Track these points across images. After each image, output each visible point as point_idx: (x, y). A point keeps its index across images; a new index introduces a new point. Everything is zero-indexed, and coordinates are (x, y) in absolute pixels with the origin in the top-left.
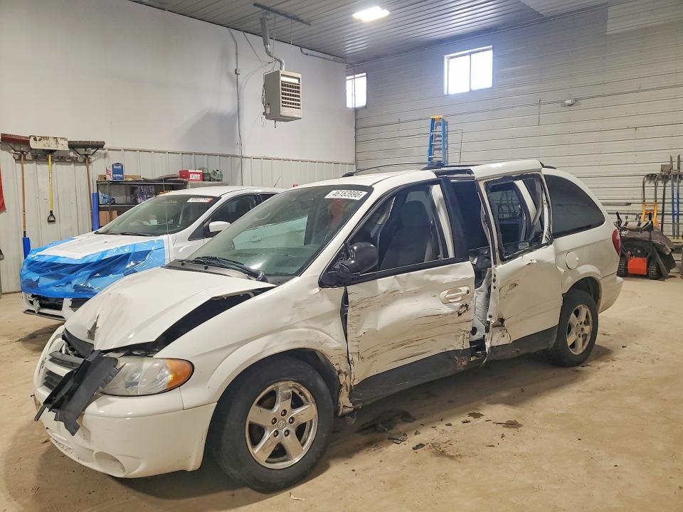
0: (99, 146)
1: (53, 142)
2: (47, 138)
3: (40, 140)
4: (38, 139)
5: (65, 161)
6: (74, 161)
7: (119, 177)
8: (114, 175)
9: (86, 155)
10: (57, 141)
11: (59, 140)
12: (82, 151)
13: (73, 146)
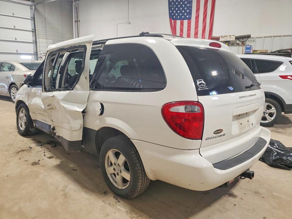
0: (249, 37)
1: (229, 37)
2: (226, 36)
3: (224, 37)
4: (223, 37)
5: (234, 45)
6: (238, 44)
7: (248, 51)
8: (246, 50)
9: (243, 42)
10: (230, 37)
11: (231, 36)
12: (242, 40)
13: (237, 38)
